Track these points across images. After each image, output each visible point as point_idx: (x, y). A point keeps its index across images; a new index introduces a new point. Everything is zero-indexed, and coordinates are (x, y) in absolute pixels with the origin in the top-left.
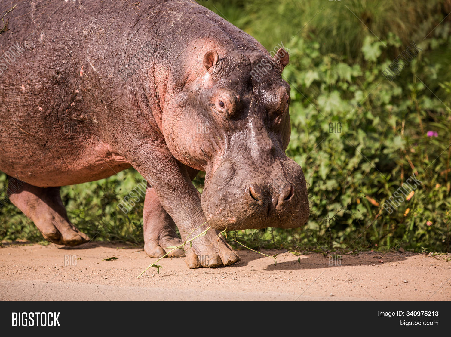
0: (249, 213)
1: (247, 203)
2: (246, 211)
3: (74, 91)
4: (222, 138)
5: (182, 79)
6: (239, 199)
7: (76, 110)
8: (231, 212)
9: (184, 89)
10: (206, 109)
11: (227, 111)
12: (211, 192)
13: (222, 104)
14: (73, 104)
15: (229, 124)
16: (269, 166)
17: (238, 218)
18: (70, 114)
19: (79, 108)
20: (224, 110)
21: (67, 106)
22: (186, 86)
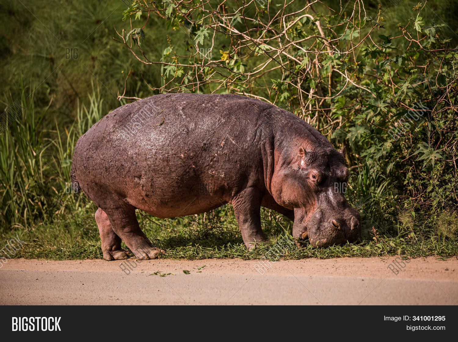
0: (334, 235)
1: (331, 229)
2: (332, 234)
3: (214, 154)
4: (313, 197)
5: (288, 160)
6: (327, 227)
7: (212, 167)
8: (323, 236)
9: (289, 166)
10: (304, 181)
11: (317, 180)
12: (310, 227)
13: (314, 177)
14: (211, 163)
15: (318, 189)
16: (342, 211)
17: (327, 239)
18: (208, 169)
19: (214, 166)
20: (315, 180)
21: (207, 164)
22: (291, 165)
